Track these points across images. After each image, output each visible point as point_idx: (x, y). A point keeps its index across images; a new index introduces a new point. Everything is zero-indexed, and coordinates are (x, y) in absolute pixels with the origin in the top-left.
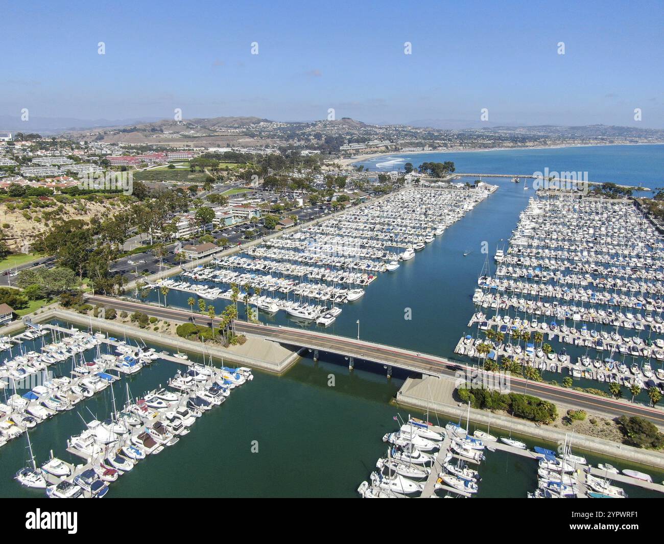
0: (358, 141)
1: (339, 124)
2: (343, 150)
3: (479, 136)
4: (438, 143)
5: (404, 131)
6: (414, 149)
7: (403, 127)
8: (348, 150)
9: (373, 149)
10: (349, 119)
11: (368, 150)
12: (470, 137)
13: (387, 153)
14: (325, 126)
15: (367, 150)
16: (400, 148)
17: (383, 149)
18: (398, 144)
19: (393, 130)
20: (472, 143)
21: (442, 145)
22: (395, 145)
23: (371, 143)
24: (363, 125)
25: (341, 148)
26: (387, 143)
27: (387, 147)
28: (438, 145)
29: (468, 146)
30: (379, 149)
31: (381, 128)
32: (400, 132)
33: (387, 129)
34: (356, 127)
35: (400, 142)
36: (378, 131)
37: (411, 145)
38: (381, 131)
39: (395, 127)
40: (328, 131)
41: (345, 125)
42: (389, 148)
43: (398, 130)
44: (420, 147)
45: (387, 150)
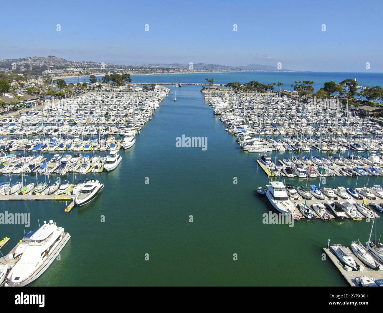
0: (58, 68)
1: (46, 60)
2: (45, 74)
3: (141, 68)
4: (116, 70)
5: (93, 65)
6: (101, 74)
7: (93, 63)
8: (49, 74)
9: (69, 73)
10: (53, 56)
11: (66, 74)
12: (137, 68)
13: (81, 76)
14: (35, 60)
15: (64, 74)
16: (90, 73)
17: (78, 73)
18: (88, 70)
19: (86, 64)
20: (138, 70)
21: (119, 71)
22: (86, 71)
23: (68, 69)
24: (64, 60)
25: (43, 72)
26: (80, 69)
27: (80, 72)
28: (117, 71)
29: (136, 72)
30: (75, 73)
31: (77, 63)
32: (91, 65)
33: (81, 63)
34: (59, 62)
35: (90, 69)
36: (75, 64)
37: (98, 71)
38: (78, 65)
39: (88, 63)
40: (37, 64)
41: (50, 60)
42: (82, 72)
43: (89, 64)
44: (105, 72)
45: (80, 74)
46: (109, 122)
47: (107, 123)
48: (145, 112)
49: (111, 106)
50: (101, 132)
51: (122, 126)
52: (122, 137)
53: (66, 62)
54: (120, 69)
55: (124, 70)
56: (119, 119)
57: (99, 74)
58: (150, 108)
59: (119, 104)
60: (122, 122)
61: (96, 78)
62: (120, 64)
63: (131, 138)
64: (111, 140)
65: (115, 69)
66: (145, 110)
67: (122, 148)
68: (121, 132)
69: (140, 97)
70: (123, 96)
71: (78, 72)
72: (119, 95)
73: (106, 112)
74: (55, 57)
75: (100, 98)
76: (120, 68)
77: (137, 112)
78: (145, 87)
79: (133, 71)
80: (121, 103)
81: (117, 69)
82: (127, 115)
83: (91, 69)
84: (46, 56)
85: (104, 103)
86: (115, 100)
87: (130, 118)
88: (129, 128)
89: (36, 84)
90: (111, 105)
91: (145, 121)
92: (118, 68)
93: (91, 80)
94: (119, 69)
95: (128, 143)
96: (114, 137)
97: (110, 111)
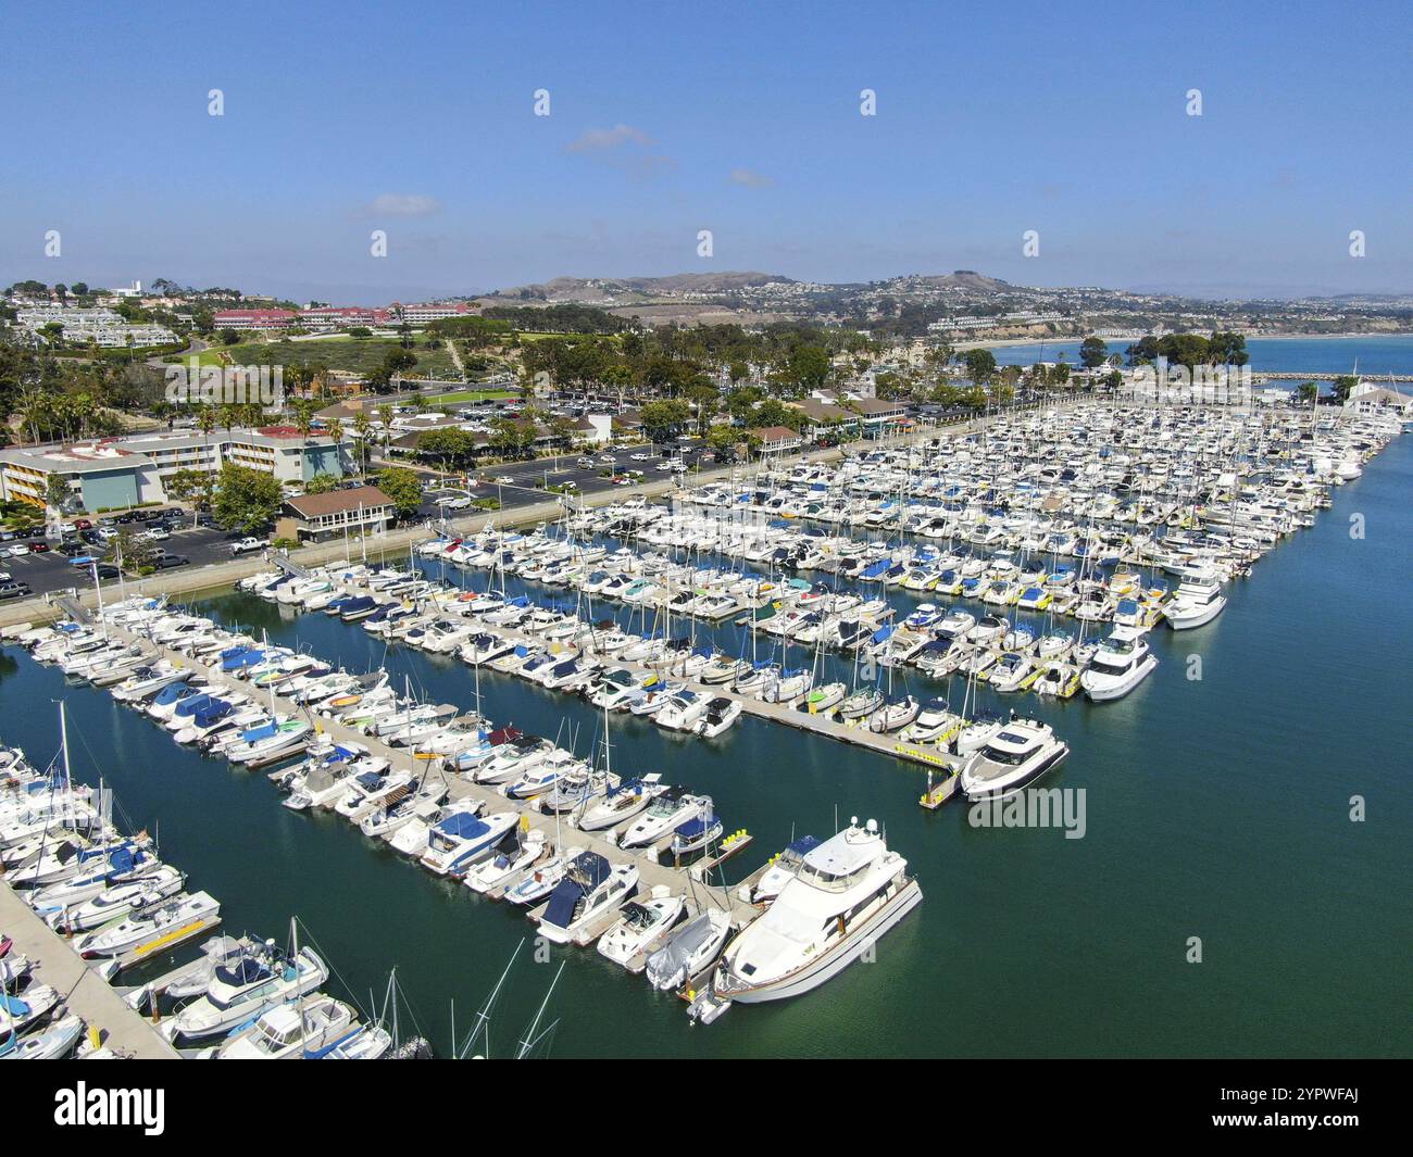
0: (978, 312)
1: (946, 285)
2: (936, 332)
3: (1297, 311)
4: (1190, 320)
5: (1104, 299)
6: (1125, 332)
7: (1102, 291)
8: (948, 331)
9: (1013, 330)
10: (971, 273)
11: (1002, 331)
12: (1278, 308)
13: (1051, 340)
14: (911, 287)
15: (996, 332)
16: (1087, 328)
17: (1042, 329)
18: (1080, 320)
19: (1078, 298)
20: (1284, 321)
21: (1200, 324)
22: (1073, 323)
23: (1010, 316)
24: (1002, 285)
25: (932, 326)
26: (1055, 316)
27: (1051, 327)
28: (1190, 325)
29: (1274, 327)
30: (1031, 330)
31: (1046, 294)
32: (1092, 302)
33: (1060, 295)
34: (985, 290)
35: (1087, 314)
36: (1038, 299)
37: (1116, 321)
38: (1046, 300)
39: (1083, 293)
40: (916, 298)
41: (959, 286)
42: (1058, 327)
43: (1088, 297)
44: (1141, 327)
45: (1051, 333)
46: (1130, 515)
47: (1119, 517)
48: (1289, 491)
49: (1147, 457)
50: (1093, 551)
51: (1179, 537)
52: (1171, 579)
53: (1009, 289)
54: (1206, 317)
55: (1222, 318)
56: (1169, 508)
57: (1119, 332)
58: (1316, 477)
59: (1180, 453)
60: (1181, 521)
61: (1106, 348)
62: (1206, 296)
63: (1208, 591)
64: (1123, 585)
65: (1183, 315)
66: (1287, 486)
67: (1163, 623)
68: (1171, 561)
69: (1272, 431)
70: (1201, 422)
71: (1044, 327)
72: (1186, 415)
73: (1121, 475)
74: (975, 273)
75: (1109, 424)
76: (1205, 313)
77: (1250, 489)
78: (1307, 391)
79: (1260, 325)
80: (1188, 448)
81: (1191, 315)
82: (1203, 498)
83: (1091, 314)
84: (948, 274)
85: (1118, 442)
86: (1166, 435)
87: (1215, 508)
88: (1206, 551)
89: (903, 363)
90: (1146, 450)
91: (1282, 528)
92: (1197, 313)
93: (1083, 355)
94: (1200, 317)
95: (1194, 607)
96: (1138, 576)
97: (1139, 475)
